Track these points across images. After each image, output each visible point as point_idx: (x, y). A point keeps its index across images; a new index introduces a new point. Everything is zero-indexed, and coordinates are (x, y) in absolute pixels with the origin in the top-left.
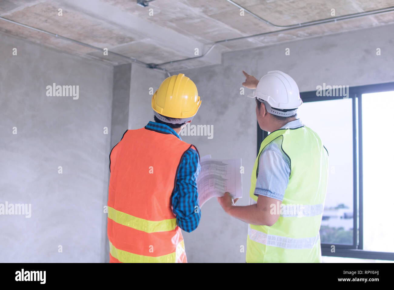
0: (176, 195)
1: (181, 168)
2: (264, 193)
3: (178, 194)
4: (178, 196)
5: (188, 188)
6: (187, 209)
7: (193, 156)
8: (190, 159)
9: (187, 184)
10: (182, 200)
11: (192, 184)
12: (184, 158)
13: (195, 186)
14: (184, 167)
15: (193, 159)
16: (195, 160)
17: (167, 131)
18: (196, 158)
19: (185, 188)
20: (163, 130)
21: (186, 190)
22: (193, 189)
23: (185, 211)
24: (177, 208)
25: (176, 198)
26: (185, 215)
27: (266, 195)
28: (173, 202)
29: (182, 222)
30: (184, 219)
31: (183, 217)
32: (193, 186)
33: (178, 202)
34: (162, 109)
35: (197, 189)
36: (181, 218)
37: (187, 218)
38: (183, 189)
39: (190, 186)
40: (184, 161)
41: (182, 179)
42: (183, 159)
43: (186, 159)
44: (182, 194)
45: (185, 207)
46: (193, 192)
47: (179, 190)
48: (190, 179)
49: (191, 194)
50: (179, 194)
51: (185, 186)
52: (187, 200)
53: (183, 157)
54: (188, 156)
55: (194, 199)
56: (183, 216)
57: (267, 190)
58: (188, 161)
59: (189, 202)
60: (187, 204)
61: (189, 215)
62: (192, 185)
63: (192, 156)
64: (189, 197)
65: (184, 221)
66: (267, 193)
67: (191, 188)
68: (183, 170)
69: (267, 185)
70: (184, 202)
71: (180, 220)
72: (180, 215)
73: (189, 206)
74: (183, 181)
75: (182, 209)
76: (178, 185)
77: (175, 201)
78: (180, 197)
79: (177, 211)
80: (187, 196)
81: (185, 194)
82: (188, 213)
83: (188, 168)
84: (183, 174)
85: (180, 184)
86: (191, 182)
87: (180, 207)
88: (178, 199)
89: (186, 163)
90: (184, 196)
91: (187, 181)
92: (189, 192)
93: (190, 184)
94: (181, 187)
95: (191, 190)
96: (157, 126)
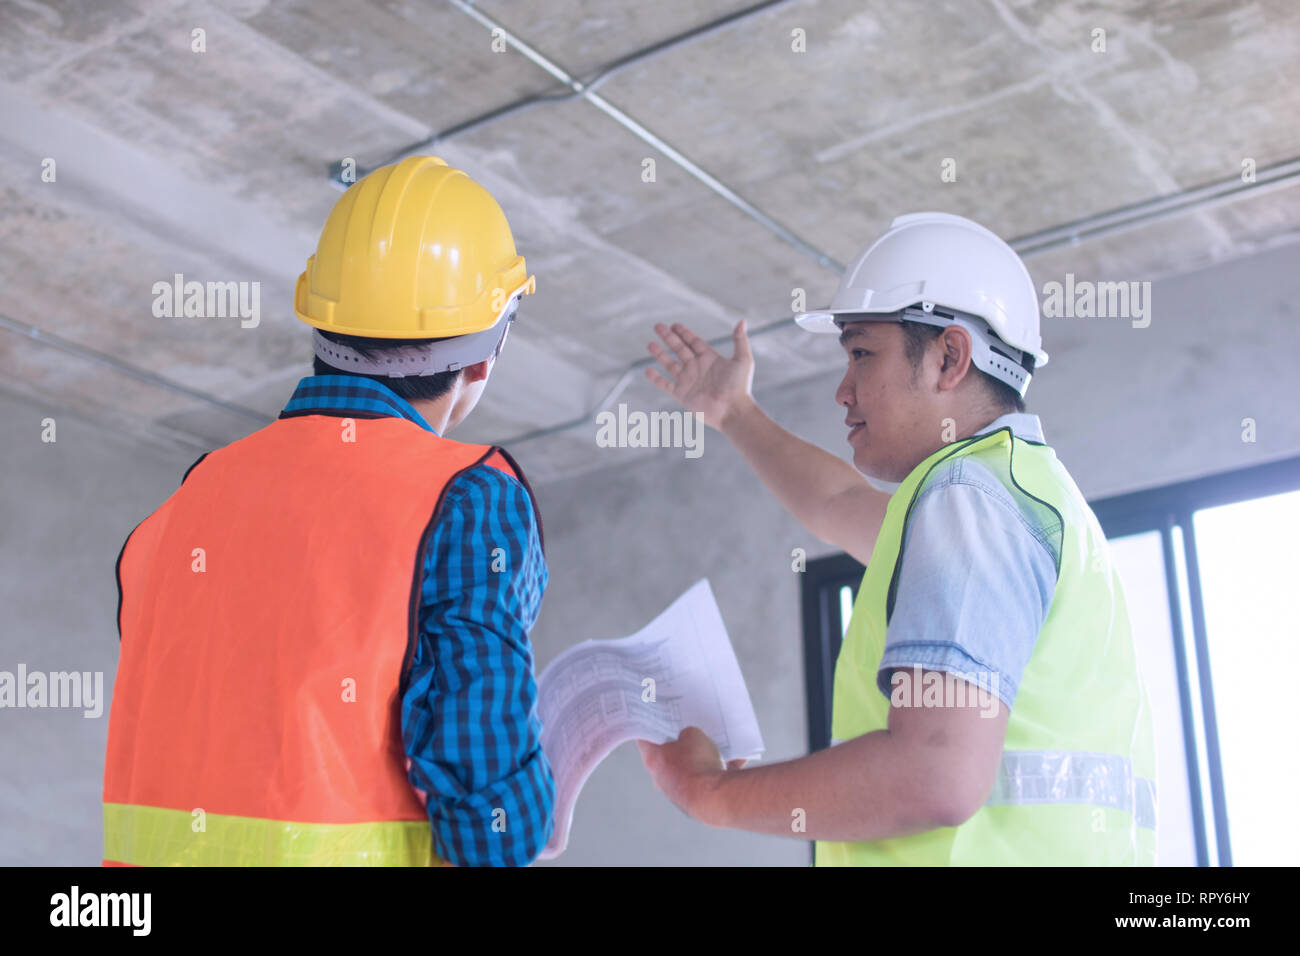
0: (421, 685)
1: (445, 551)
2: (929, 660)
3: (432, 686)
4: (433, 694)
5: (483, 652)
6: (478, 754)
7: (503, 494)
8: (488, 508)
9: (476, 630)
10: (450, 706)
11: (504, 632)
12: (458, 498)
13: (519, 643)
14: (459, 542)
15: (502, 508)
16: (513, 517)
17: (380, 406)
18: (521, 507)
19: (466, 647)
20: (359, 404)
21: (470, 662)
22: (506, 655)
23: (468, 766)
24: (428, 753)
25: (423, 703)
26: (468, 786)
27: (941, 664)
28: (405, 722)
29: (454, 823)
30: (465, 806)
31: (459, 798)
32: (510, 644)
33: (432, 725)
34: (331, 305)
35: (527, 659)
36: (450, 803)
37: (477, 800)
38: (458, 655)
39: (492, 641)
40: (457, 515)
41: (449, 604)
42: (451, 502)
43: (468, 505)
44: (454, 681)
45: (464, 741)
46: (510, 671)
47: (438, 663)
48: (490, 605)
49: (500, 682)
50: (439, 683)
51: (468, 639)
52: (476, 707)
53: (449, 494)
54: (475, 492)
55: (516, 706)
56: (459, 792)
57: (948, 646)
58: (479, 514)
59: (485, 719)
60: (475, 729)
61: (488, 786)
62: (500, 635)
63: (495, 493)
64: (488, 694)
65: (462, 816)
66: (944, 656)
67: (499, 649)
68: (455, 560)
69: (946, 622)
70: (463, 716)
71: (445, 813)
72: (444, 784)
73: (490, 741)
74: (454, 611)
75: (452, 754)
76: (434, 637)
77: (414, 717)
78: (440, 700)
79: (428, 767)
80: (477, 687)
81: (466, 677)
82: (481, 776)
83: (476, 551)
84: (456, 582)
85: (439, 631)
86: (497, 619)
87: (439, 744)
88: (433, 707)
89: (469, 524)
90: (463, 693)
91: (477, 614)
92: (488, 672)
93: (491, 628)
94: (446, 646)
95: (495, 662)
96: (334, 391)
